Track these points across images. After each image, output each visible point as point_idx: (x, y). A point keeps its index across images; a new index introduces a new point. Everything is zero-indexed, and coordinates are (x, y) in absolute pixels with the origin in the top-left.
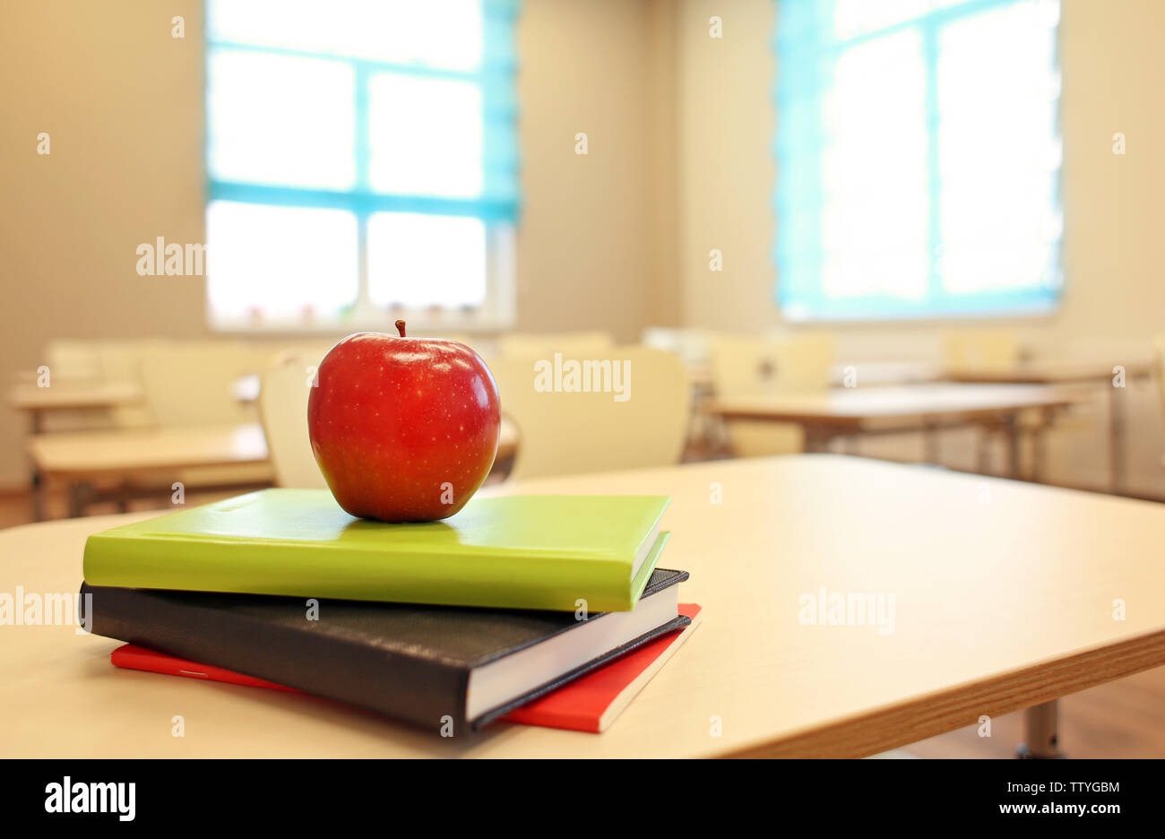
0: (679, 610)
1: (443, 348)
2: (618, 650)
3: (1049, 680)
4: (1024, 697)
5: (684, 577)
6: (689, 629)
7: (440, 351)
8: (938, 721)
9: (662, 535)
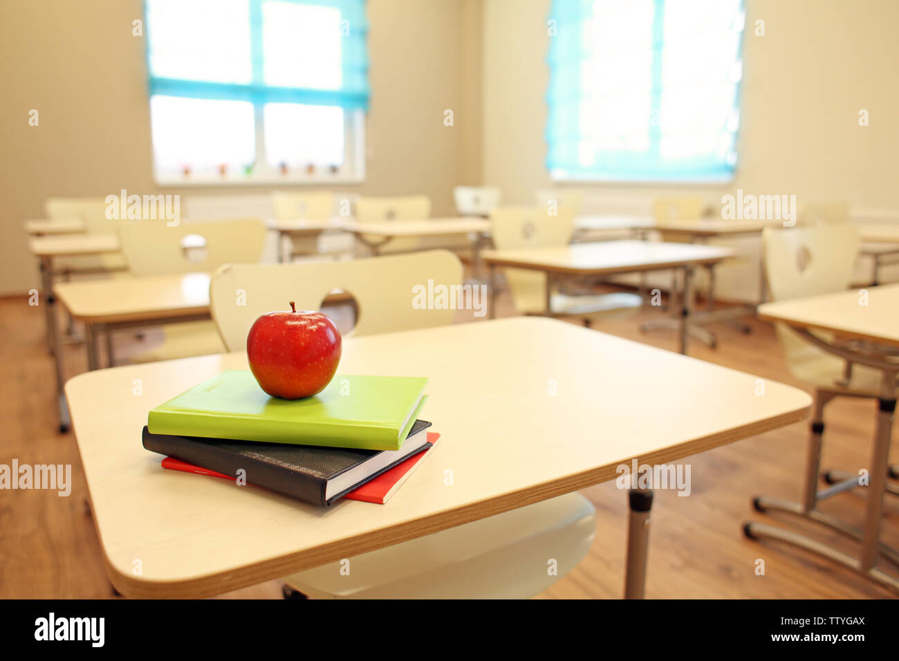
0: (428, 439)
1: (312, 318)
2: (395, 462)
3: (596, 476)
4: (582, 484)
5: (431, 424)
6: (432, 448)
7: (311, 320)
8: (537, 497)
9: (423, 398)
